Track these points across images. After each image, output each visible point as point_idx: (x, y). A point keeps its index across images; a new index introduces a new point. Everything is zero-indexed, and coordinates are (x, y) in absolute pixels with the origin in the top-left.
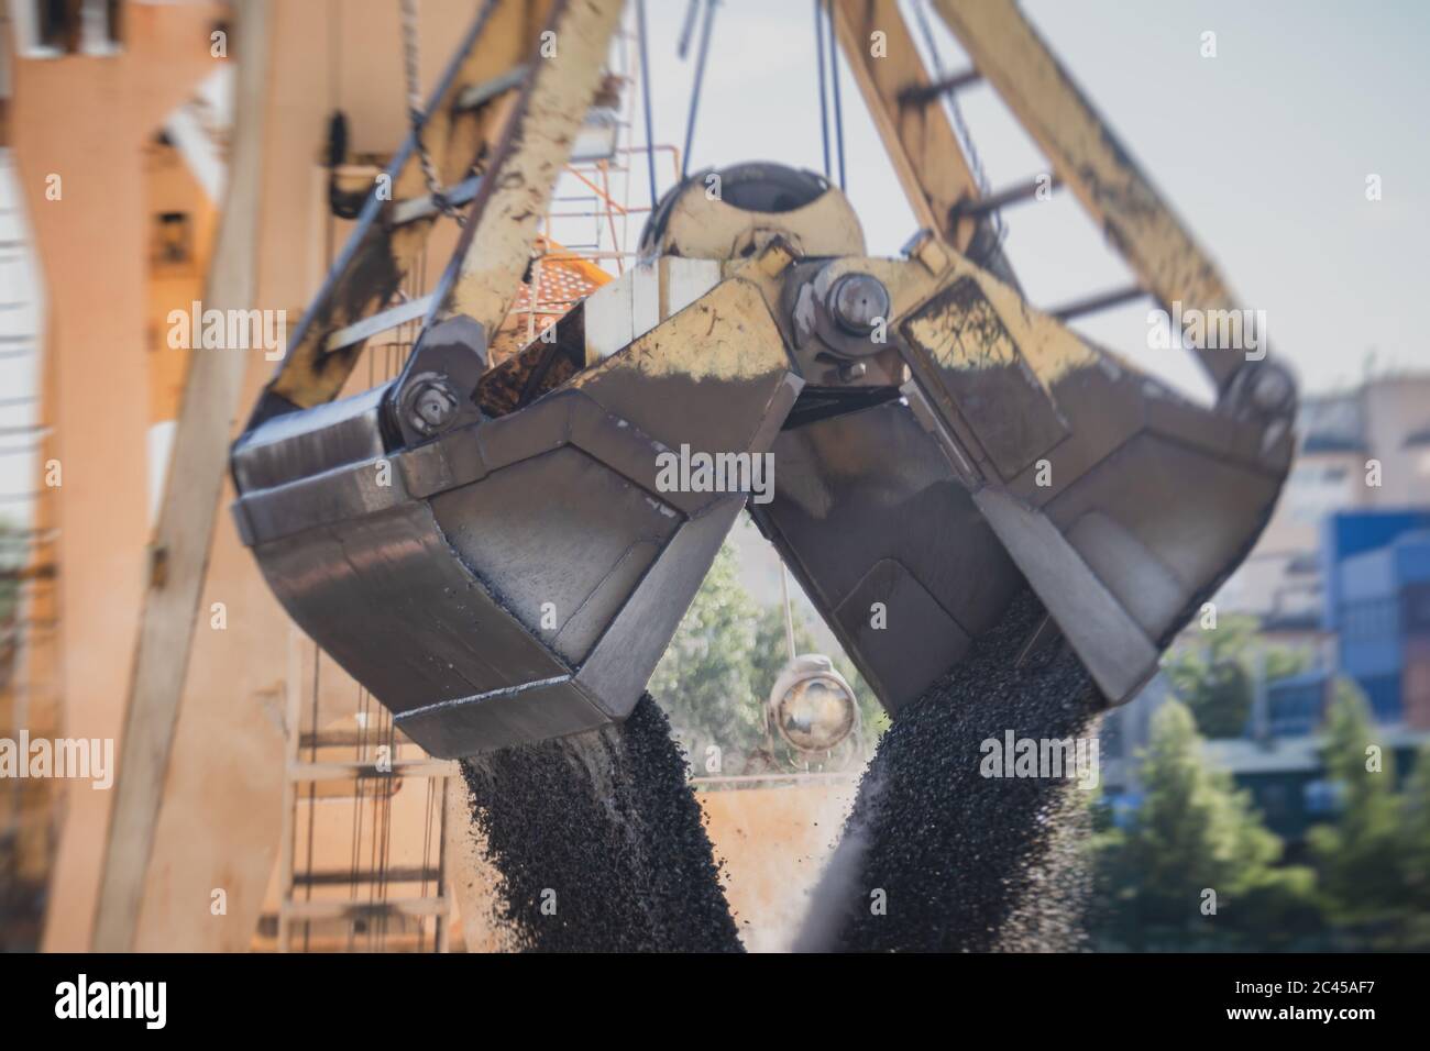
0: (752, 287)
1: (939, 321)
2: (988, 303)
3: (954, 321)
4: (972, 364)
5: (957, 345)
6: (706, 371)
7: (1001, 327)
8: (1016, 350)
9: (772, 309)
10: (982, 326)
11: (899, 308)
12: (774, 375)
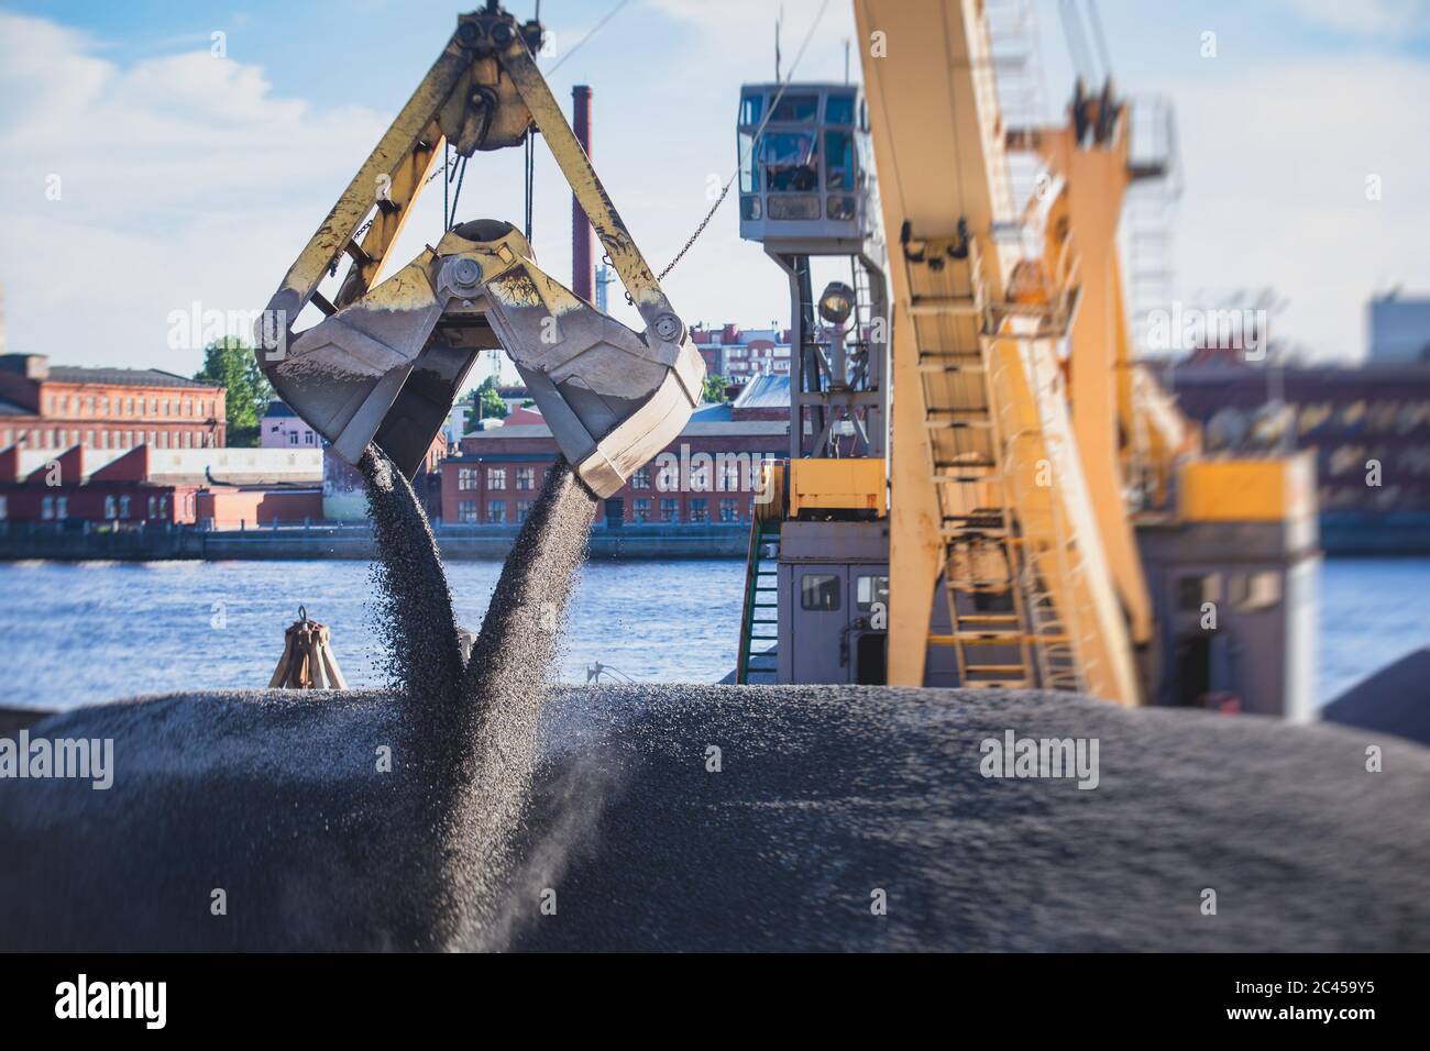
0: (420, 270)
1: (504, 284)
2: (529, 277)
3: (511, 284)
4: (518, 304)
5: (511, 295)
6: (397, 307)
7: (534, 288)
8: (541, 299)
9: (429, 278)
10: (524, 288)
11: (487, 277)
12: (428, 308)
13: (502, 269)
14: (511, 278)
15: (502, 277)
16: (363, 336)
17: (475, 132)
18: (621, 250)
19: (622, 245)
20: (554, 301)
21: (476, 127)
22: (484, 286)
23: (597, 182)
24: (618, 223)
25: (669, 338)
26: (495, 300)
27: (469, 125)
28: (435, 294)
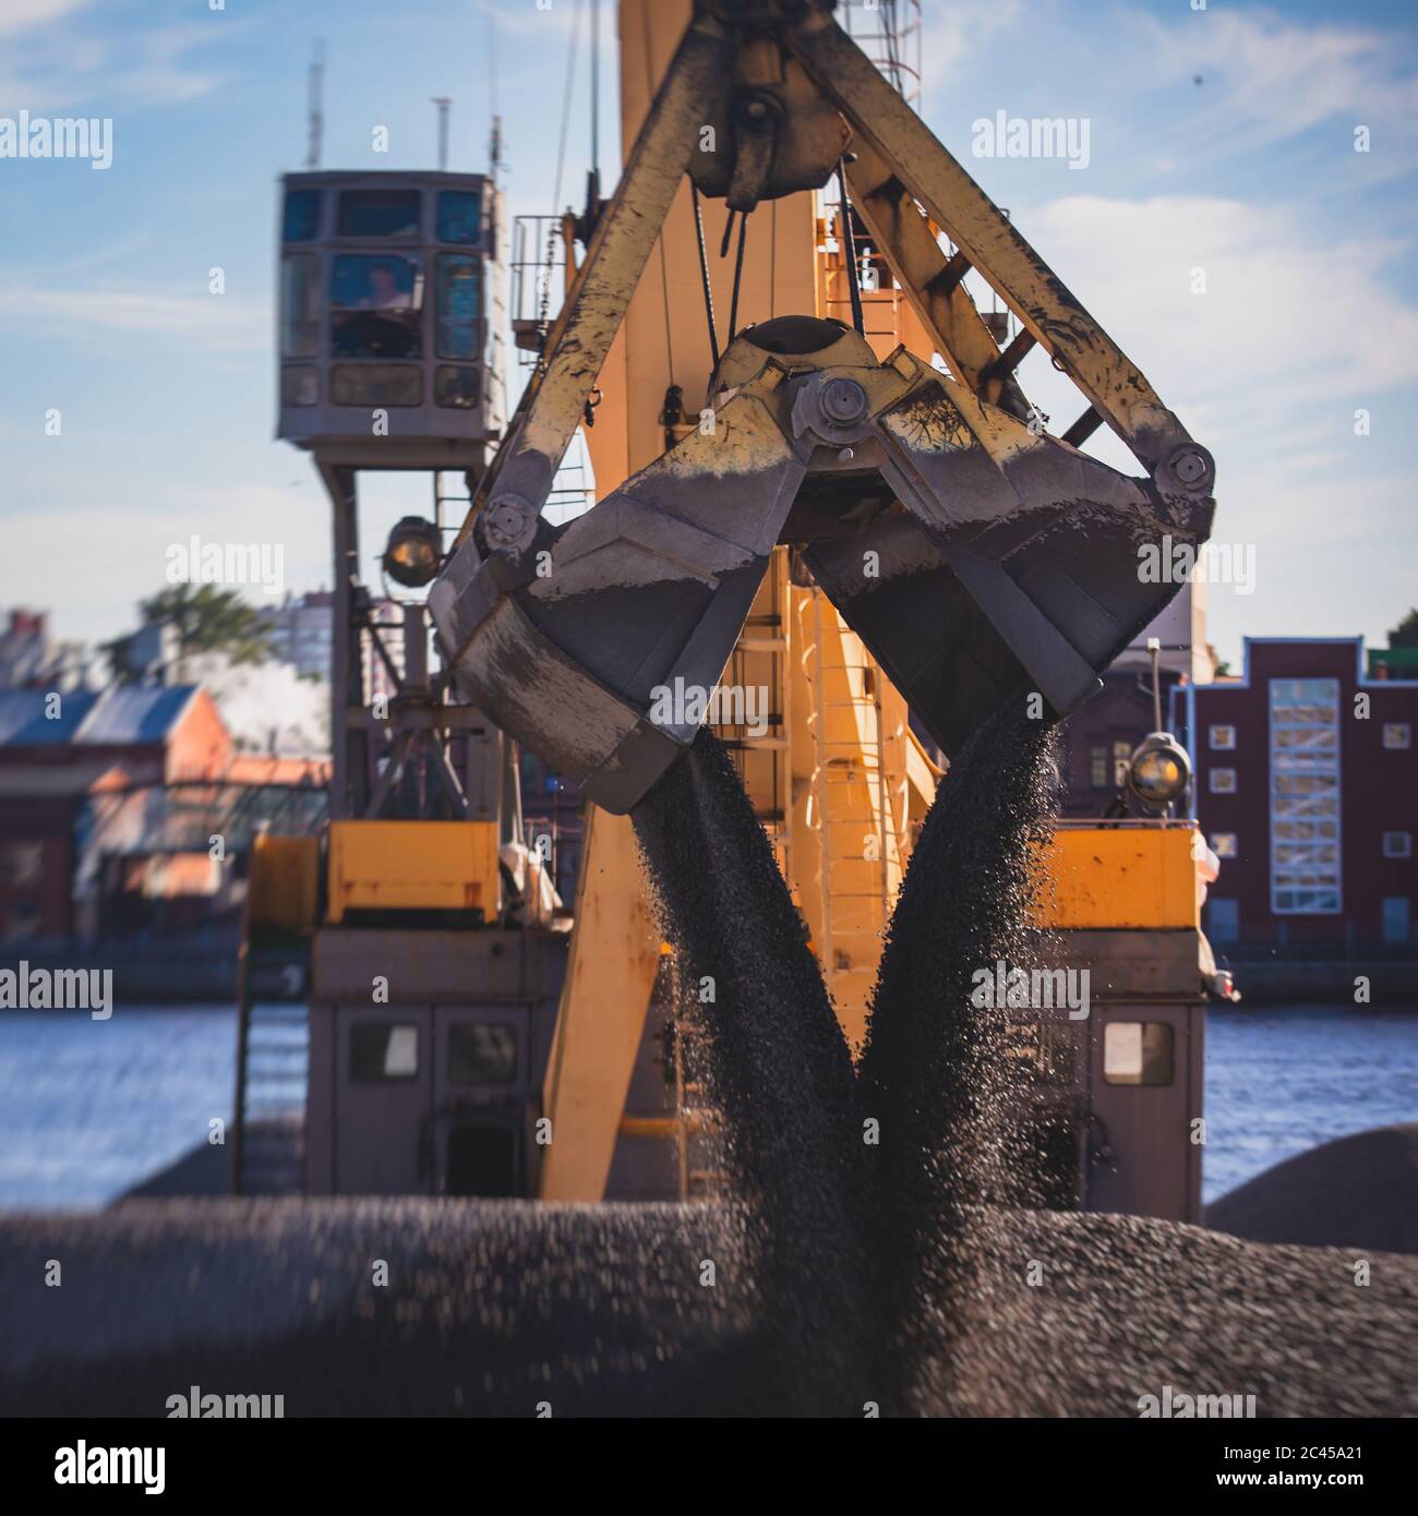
0: (757, 401)
1: (909, 415)
2: (948, 401)
3: (921, 415)
4: (938, 448)
5: (925, 434)
6: (726, 468)
7: (962, 420)
8: (974, 436)
9: (776, 416)
10: (944, 420)
11: (876, 407)
12: (781, 466)
13: (899, 390)
14: (921, 404)
15: (903, 405)
16: (675, 521)
17: (758, 166)
18: (1082, 344)
19: (1082, 335)
20: (995, 439)
21: (760, 156)
22: (874, 422)
23: (1014, 233)
24: (1067, 299)
25: (1198, 485)
26: (895, 444)
27: (746, 156)
28: (790, 443)
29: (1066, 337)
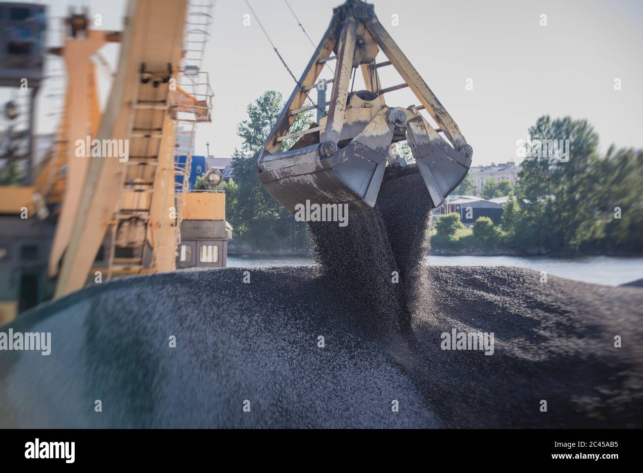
1: (414, 124)
3: (417, 124)
4: (419, 133)
5: (417, 129)
6: (376, 134)
10: (421, 126)
13: (412, 116)
14: (417, 121)
15: (413, 120)
18: (443, 115)
19: (443, 113)
24: (439, 103)
26: (410, 130)
28: (389, 127)
29: (439, 113)
